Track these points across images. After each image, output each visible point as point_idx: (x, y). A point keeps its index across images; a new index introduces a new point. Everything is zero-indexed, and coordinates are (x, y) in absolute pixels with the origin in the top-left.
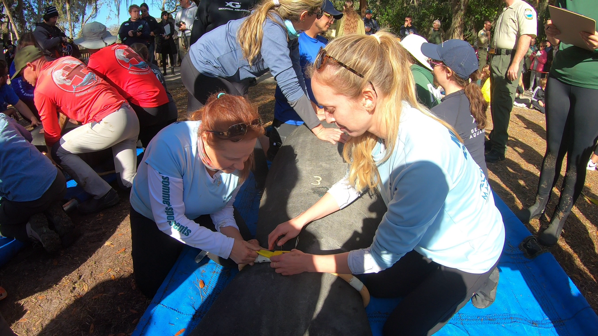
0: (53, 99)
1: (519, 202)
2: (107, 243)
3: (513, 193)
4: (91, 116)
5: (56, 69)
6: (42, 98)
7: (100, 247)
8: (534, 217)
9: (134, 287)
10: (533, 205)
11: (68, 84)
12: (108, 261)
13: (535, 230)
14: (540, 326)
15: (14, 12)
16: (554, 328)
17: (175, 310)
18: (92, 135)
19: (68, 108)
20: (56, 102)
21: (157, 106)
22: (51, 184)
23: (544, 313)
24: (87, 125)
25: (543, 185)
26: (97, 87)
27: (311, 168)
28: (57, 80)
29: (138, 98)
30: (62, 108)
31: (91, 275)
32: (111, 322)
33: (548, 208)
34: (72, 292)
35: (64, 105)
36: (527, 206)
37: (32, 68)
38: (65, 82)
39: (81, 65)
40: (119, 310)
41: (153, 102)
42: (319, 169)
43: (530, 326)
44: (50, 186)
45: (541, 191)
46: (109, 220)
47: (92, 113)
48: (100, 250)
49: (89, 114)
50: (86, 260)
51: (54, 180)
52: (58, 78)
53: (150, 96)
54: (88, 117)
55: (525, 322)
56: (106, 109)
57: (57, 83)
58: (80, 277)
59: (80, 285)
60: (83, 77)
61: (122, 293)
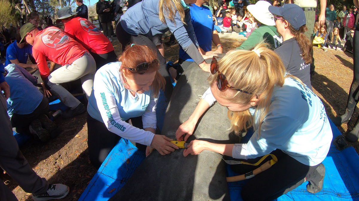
0: (43, 53)
1: (335, 112)
2: (77, 136)
3: (331, 106)
4: (66, 61)
5: (44, 35)
6: (37, 52)
7: (73, 138)
8: (344, 122)
9: (90, 162)
10: (344, 114)
11: (51, 43)
12: (76, 146)
13: (344, 131)
14: (343, 197)
15: (28, 2)
16: (352, 199)
17: (110, 177)
18: (67, 72)
19: (52, 57)
20: (45, 54)
21: (107, 52)
22: (39, 104)
23: (346, 188)
24: (64, 66)
25: (350, 102)
26: (68, 43)
27: (196, 90)
28: (45, 41)
29: (95, 48)
30: (49, 57)
31: (66, 155)
32: (75, 183)
33: (353, 116)
34: (54, 165)
35: (50, 56)
36: (339, 115)
37: (30, 36)
38: (49, 42)
39: (59, 31)
40: (80, 176)
41: (104, 50)
42: (202, 90)
43: (336, 197)
44: (38, 105)
45: (349, 106)
46: (79, 122)
47: (66, 59)
48: (73, 140)
49: (65, 60)
50: (64, 146)
51: (41, 102)
52: (45, 40)
53: (102, 47)
54: (64, 61)
55: (333, 194)
56: (74, 57)
57: (45, 43)
58: (60, 156)
59: (59, 160)
60: (60, 39)
61: (83, 166)
